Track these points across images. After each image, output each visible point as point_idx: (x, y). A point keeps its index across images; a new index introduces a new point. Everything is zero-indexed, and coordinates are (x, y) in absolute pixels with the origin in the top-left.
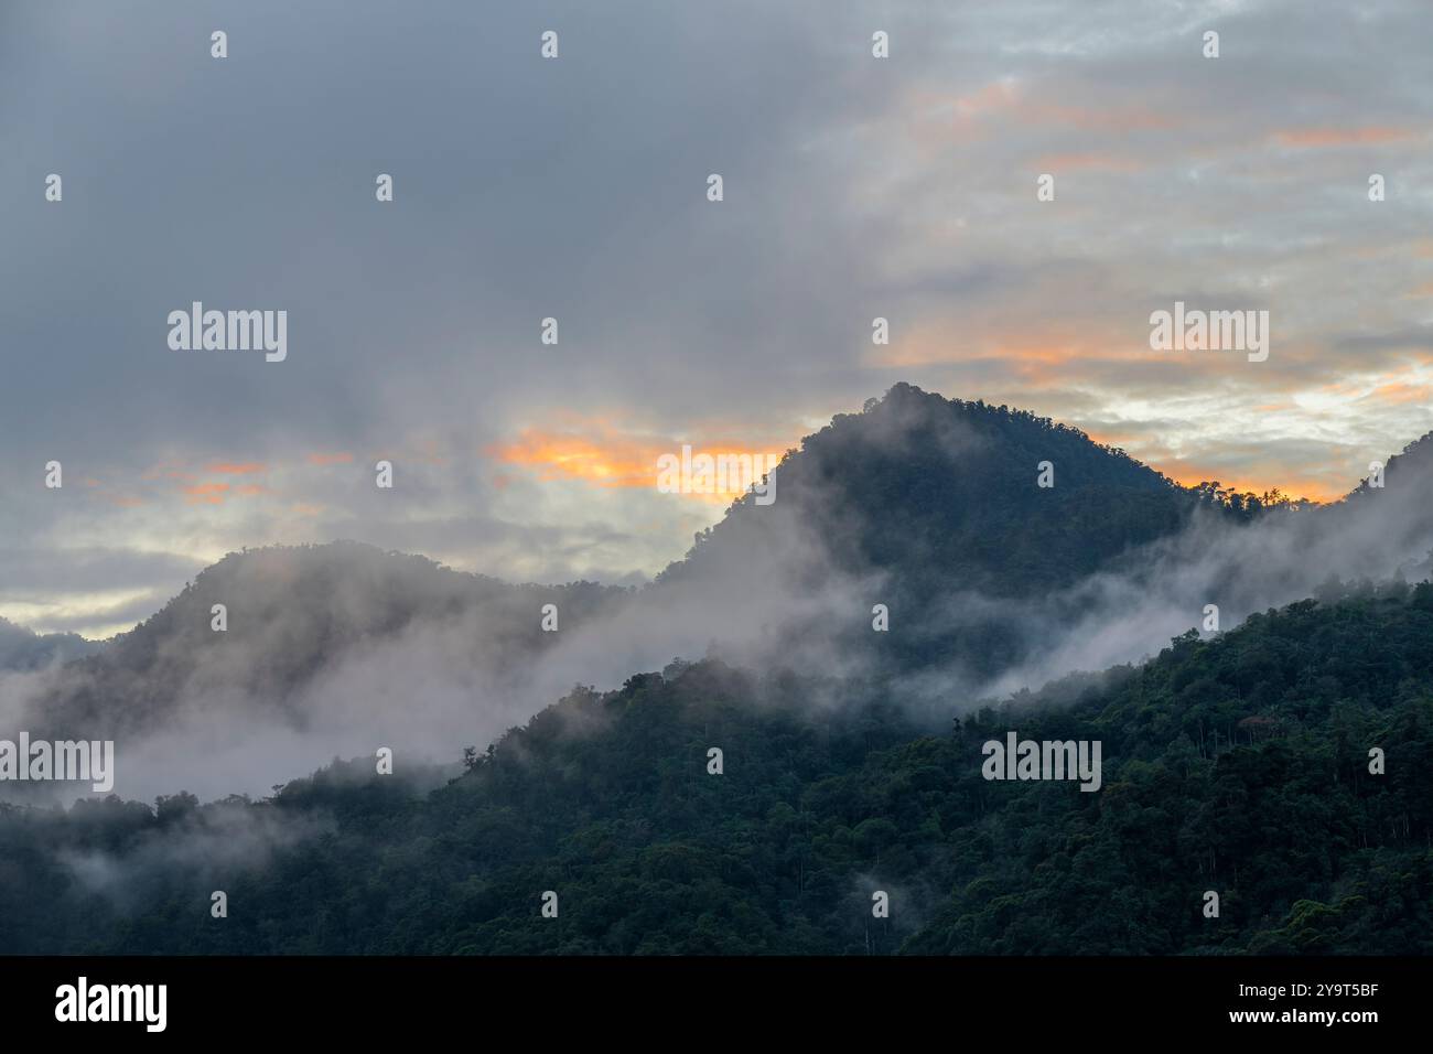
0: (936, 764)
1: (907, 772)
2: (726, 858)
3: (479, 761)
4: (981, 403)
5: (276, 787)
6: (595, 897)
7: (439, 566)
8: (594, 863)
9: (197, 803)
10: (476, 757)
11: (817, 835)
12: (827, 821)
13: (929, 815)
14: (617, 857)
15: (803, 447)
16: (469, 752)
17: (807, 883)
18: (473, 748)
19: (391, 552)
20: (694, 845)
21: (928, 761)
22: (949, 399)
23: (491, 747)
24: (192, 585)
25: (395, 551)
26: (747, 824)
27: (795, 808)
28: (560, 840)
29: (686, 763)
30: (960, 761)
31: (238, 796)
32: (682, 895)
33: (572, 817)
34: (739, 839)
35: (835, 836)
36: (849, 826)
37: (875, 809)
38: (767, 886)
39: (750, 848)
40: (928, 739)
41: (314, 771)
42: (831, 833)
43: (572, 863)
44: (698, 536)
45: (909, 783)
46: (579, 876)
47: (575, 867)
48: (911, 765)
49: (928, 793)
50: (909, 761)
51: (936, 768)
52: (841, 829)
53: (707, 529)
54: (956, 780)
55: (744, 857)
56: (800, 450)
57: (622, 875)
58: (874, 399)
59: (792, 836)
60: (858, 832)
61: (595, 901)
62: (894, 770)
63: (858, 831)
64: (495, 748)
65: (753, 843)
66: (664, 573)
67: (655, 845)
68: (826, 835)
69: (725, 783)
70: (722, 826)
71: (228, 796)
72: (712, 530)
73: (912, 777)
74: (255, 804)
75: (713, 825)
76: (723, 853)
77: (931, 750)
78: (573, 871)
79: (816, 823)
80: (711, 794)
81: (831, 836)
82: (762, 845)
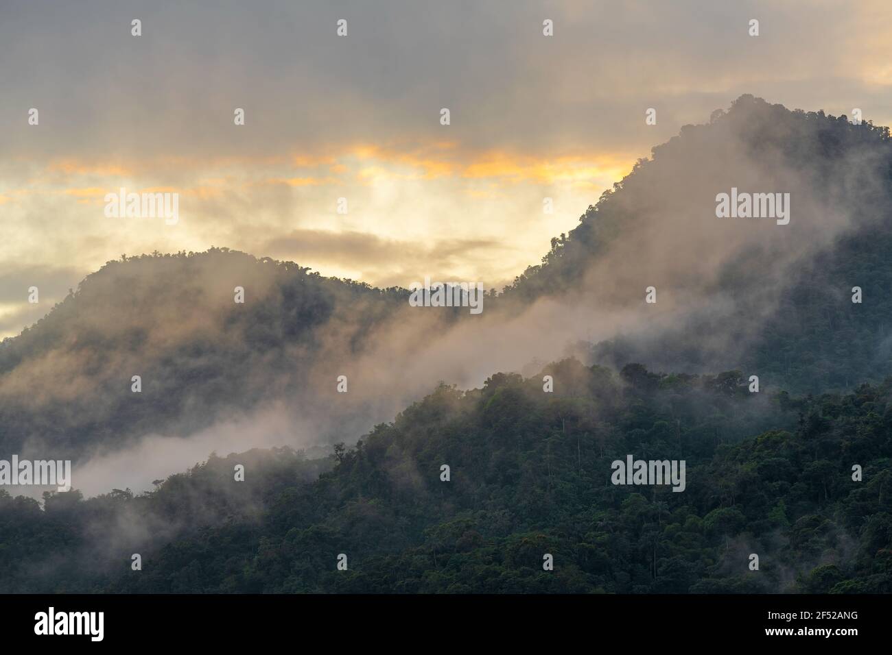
0: (780, 456)
1: (754, 464)
2: (583, 546)
3: (348, 456)
4: (822, 113)
5: (156, 482)
6: (458, 584)
7: (308, 273)
8: (458, 552)
9: (82, 497)
10: (346, 452)
11: (669, 524)
12: (679, 510)
13: (775, 505)
14: (479, 546)
15: (653, 156)
16: (339, 447)
17: (661, 569)
18: (343, 444)
19: (263, 259)
20: (552, 534)
21: (774, 454)
22: (792, 109)
23: (360, 443)
24: (74, 292)
25: (267, 258)
26: (602, 514)
27: (649, 500)
28: (426, 530)
29: (544, 457)
30: (804, 453)
31: (120, 491)
32: (541, 582)
33: (436, 508)
34: (595, 528)
35: (686, 525)
36: (699, 515)
37: (724, 499)
38: (622, 572)
39: (606, 536)
40: (774, 433)
41: (192, 466)
42: (682, 522)
43: (437, 552)
44: (554, 241)
45: (756, 474)
46: (444, 564)
47: (439, 556)
48: (758, 456)
49: (774, 483)
50: (756, 453)
51: (783, 459)
52: (691, 519)
53: (563, 235)
54: (801, 470)
55: (600, 545)
56: (650, 159)
57: (484, 562)
58: (721, 110)
59: (645, 525)
60: (709, 521)
61: (459, 587)
62: (742, 462)
63: (708, 519)
64: (364, 444)
65: (609, 532)
66: (522, 276)
67: (516, 535)
68: (678, 524)
69: (582, 476)
70: (579, 516)
71: (111, 491)
72: (567, 236)
73: (759, 469)
74: (137, 498)
75: (571, 515)
76: (580, 542)
77: (776, 442)
78: (438, 560)
79: (667, 512)
80: (569, 485)
81: (682, 525)
82: (618, 533)
